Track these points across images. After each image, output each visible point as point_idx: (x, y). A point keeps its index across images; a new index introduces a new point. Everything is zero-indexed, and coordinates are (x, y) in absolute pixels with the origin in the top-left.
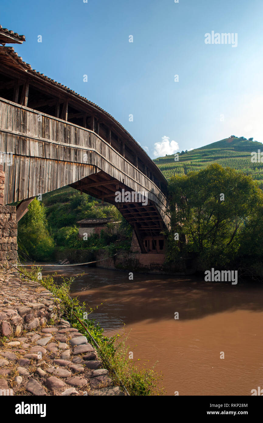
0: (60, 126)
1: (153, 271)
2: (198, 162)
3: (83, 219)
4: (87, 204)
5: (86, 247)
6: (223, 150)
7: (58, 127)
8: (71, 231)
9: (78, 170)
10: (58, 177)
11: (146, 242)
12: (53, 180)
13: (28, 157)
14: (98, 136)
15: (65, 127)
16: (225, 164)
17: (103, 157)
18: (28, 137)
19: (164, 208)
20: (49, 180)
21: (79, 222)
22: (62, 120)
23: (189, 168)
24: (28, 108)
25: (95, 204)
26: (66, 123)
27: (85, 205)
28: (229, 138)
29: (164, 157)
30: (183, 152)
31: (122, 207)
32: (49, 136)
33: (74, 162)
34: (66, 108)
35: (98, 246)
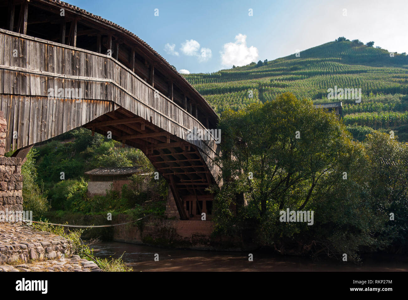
0: (66, 55)
1: (196, 246)
2: (282, 80)
3: (95, 168)
4: (102, 145)
5: (99, 212)
6: (324, 61)
7: (64, 55)
8: (75, 187)
9: (90, 108)
10: (64, 119)
11: (188, 203)
12: (58, 123)
13: (27, 96)
14: (116, 61)
15: (73, 54)
16: (323, 85)
17: (123, 89)
18: (28, 72)
19: (213, 156)
20: (53, 123)
21: (88, 173)
22: (69, 46)
23: (267, 90)
24: (27, 36)
25: (115, 144)
26: (74, 50)
27: (98, 145)
28: (336, 40)
29: (229, 70)
30: (260, 62)
31: (152, 152)
32: (54, 68)
33: (84, 99)
34: (74, 29)
35: (117, 209)
